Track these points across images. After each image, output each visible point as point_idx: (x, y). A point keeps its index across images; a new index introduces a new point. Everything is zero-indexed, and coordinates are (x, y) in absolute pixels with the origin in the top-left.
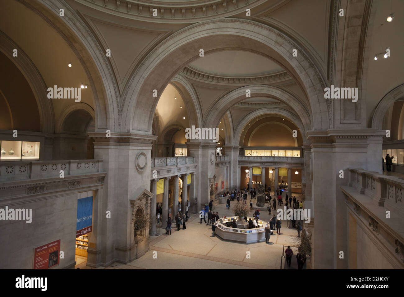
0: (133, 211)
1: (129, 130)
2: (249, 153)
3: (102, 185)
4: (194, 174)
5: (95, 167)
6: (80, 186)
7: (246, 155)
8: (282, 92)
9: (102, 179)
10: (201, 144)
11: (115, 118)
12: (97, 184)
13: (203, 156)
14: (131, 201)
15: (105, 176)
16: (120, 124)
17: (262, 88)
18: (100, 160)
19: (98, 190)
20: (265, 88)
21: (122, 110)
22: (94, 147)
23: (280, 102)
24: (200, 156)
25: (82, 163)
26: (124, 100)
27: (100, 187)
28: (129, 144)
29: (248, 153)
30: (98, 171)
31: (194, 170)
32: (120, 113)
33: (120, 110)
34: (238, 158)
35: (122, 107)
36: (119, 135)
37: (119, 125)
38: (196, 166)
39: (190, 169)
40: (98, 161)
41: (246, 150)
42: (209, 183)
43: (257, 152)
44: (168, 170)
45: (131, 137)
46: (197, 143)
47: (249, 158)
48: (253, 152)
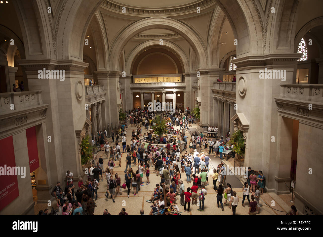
0: (79, 142)
1: (68, 57)
2: (138, 81)
3: (45, 119)
4: (104, 102)
5: (35, 99)
6: (27, 121)
7: (135, 82)
8: (182, 24)
9: (45, 112)
10: (109, 73)
11: (50, 42)
12: (40, 118)
13: (111, 84)
14: (76, 131)
15: (47, 108)
16: (55, 49)
17: (164, 20)
18: (39, 91)
19: (41, 124)
20: (167, 21)
21: (56, 34)
22: (26, 77)
23: (175, 33)
24: (108, 84)
25: (23, 95)
26: (58, 22)
27: (43, 121)
28: (70, 72)
29: (136, 81)
30: (39, 104)
31: (104, 98)
32: (55, 37)
33: (54, 33)
34: (130, 86)
35: (57, 31)
36: (57, 62)
37: (55, 51)
38: (106, 93)
39: (102, 97)
40: (37, 93)
41: (135, 78)
42: (118, 109)
43: (144, 80)
44: (89, 98)
45: (73, 64)
46: (105, 72)
47: (140, 85)
48: (141, 80)
